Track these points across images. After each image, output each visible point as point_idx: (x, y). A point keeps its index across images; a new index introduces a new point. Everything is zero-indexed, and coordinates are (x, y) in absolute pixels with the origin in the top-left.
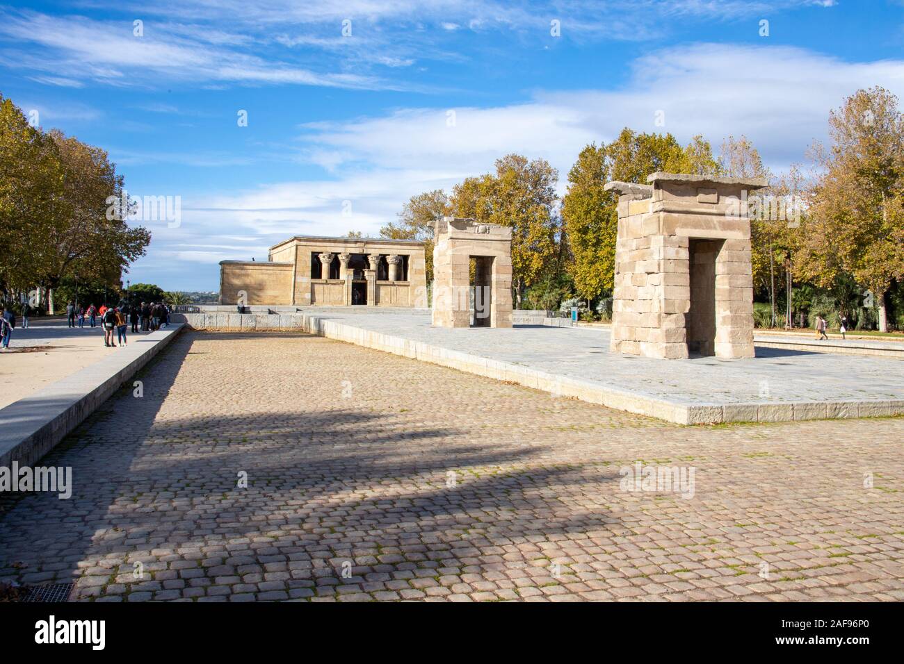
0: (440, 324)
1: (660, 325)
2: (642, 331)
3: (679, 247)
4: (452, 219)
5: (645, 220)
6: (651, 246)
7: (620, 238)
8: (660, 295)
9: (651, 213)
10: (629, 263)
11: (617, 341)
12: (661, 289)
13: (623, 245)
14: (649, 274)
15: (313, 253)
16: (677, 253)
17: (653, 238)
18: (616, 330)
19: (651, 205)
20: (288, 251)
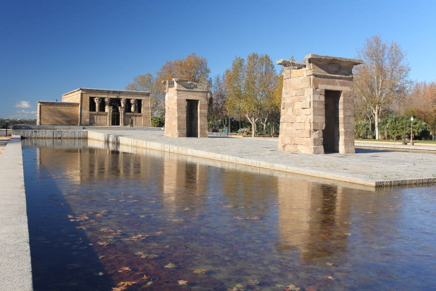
0: (169, 135)
1: (310, 135)
2: (299, 139)
3: (320, 95)
4: (177, 79)
5: (302, 80)
6: (305, 94)
7: (285, 89)
8: (310, 120)
9: (305, 76)
10: (291, 103)
11: (283, 145)
12: (311, 117)
13: (287, 94)
14: (303, 109)
15: (90, 97)
16: (319, 98)
17: (306, 90)
18: (282, 139)
19: (305, 72)
20: (75, 96)
